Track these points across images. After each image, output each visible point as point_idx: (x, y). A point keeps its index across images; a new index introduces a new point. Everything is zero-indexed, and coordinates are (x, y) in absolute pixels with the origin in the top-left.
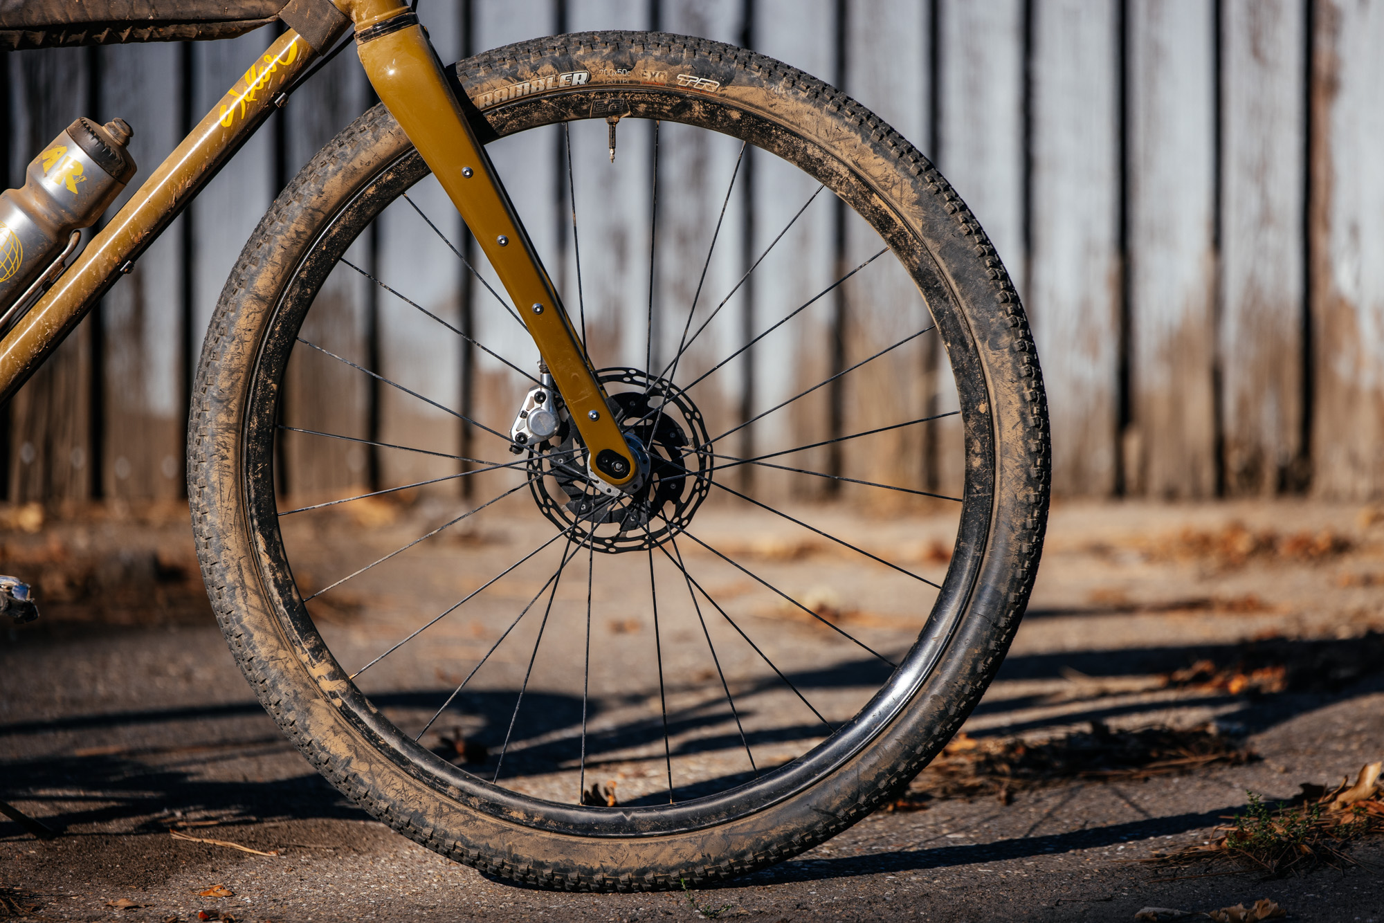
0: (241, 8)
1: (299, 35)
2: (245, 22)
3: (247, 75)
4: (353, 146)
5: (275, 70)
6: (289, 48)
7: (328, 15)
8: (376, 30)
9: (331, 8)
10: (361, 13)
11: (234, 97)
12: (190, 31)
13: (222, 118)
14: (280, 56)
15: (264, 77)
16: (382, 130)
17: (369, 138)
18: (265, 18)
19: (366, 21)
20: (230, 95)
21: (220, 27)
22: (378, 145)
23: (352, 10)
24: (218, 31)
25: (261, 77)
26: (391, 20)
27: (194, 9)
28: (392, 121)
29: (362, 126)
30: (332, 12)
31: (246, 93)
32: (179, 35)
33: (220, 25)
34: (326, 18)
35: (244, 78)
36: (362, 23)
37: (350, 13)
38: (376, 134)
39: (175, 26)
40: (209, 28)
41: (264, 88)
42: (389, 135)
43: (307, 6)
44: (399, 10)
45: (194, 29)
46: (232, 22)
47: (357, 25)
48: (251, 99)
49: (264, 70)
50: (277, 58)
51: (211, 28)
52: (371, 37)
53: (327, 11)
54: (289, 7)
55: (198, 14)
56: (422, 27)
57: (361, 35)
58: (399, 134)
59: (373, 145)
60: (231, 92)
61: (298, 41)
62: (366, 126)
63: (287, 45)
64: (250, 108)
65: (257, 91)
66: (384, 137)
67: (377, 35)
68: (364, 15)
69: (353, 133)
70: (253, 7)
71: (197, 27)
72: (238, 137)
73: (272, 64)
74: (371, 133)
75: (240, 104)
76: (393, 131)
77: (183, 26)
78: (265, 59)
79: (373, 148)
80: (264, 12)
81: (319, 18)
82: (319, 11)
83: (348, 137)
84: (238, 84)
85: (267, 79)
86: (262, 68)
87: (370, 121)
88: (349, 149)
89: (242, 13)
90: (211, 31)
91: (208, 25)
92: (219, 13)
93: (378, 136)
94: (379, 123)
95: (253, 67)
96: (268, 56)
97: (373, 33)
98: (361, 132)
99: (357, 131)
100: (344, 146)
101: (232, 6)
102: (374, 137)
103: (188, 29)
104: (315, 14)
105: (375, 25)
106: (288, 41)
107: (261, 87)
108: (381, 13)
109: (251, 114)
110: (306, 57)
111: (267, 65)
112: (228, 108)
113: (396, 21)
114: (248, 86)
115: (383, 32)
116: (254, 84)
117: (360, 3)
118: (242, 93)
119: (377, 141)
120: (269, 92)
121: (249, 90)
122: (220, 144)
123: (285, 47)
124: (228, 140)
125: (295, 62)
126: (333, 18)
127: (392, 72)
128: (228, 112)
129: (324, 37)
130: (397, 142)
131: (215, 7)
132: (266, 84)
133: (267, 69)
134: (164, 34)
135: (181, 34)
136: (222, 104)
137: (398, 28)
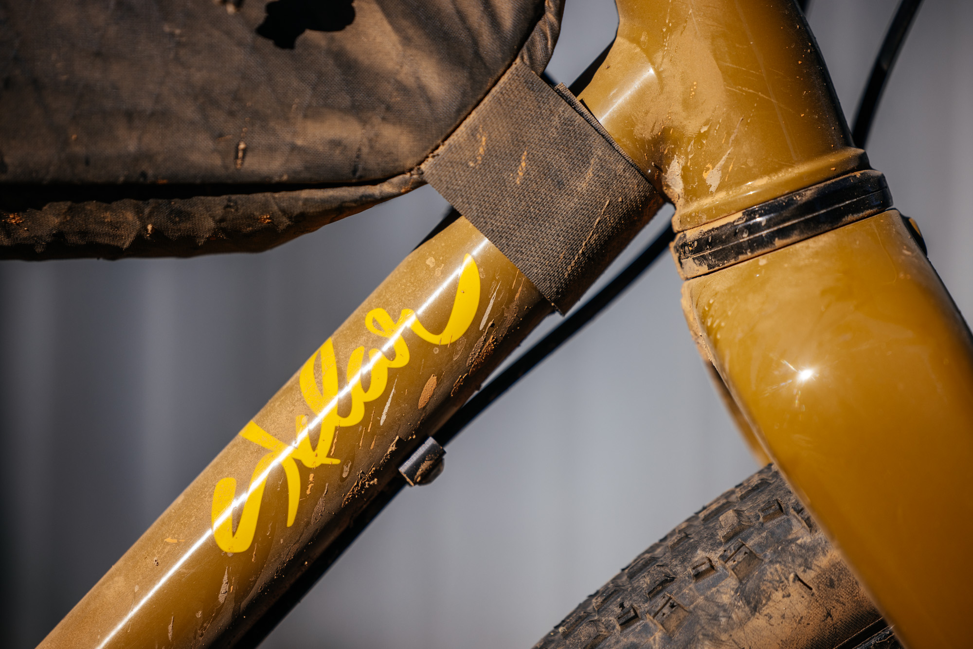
0: (294, 148)
1: (486, 241)
2: (305, 194)
3: (305, 374)
4: (672, 624)
5: (403, 359)
6: (454, 286)
7: (589, 174)
8: (758, 227)
9: (599, 150)
10: (703, 169)
11: (261, 452)
12: (115, 225)
13: (222, 519)
14: (421, 311)
15: (366, 384)
16: (772, 571)
17: (725, 599)
18: (375, 182)
19: (721, 197)
20: (245, 441)
21: (219, 211)
22: (759, 621)
23: (668, 159)
24: (210, 224)
25: (354, 381)
26: (809, 194)
27: (132, 146)
28: (806, 539)
29: (700, 555)
30: (602, 161)
31: (303, 435)
32: (73, 239)
33: (218, 204)
34: (582, 186)
35: (296, 387)
36: (706, 202)
37: (660, 168)
38: (750, 585)
39: (64, 206)
40: (179, 213)
41: (364, 422)
42: (795, 589)
43: (518, 143)
44: (831, 160)
45: (130, 216)
46: (259, 197)
47: (682, 209)
48: (319, 458)
49: (366, 359)
50: (410, 321)
51: (185, 216)
52: (739, 250)
53: (586, 162)
54: (459, 147)
55: (145, 167)
56: (906, 220)
57: (702, 244)
58: (832, 584)
59: (742, 624)
60: (252, 432)
61: (483, 263)
62: (715, 557)
63: (445, 274)
64: (318, 490)
65: (341, 433)
66: (778, 595)
67: (759, 245)
68: (712, 177)
69: (669, 580)
70: (336, 143)
71: (139, 212)
72: (272, 586)
73: (394, 339)
74: (731, 582)
75: (280, 474)
76: (809, 577)
77: (91, 206)
78: (368, 323)
79: (738, 634)
80: (372, 162)
81: (560, 184)
82: (559, 160)
83: (653, 593)
84: (277, 408)
85: (376, 391)
86: (358, 353)
87: (728, 539)
88: (658, 635)
89: (297, 164)
90: (186, 226)
91: (177, 203)
92: (217, 161)
93: (758, 591)
94: (762, 546)
95: (327, 350)
96: (380, 314)
97: (745, 237)
98: (698, 576)
99: (683, 572)
100: (637, 626)
101: (261, 139)
102: (742, 592)
103: (108, 217)
104: (546, 171)
105: (750, 214)
106: (448, 262)
107: (356, 416)
108: (776, 170)
109: (321, 508)
110: (510, 317)
111: (379, 342)
112: (243, 486)
113: (825, 198)
114: (311, 415)
115: (783, 233)
116: (333, 404)
117: (700, 136)
118: (288, 437)
119: (755, 609)
120: (383, 434)
121: (312, 425)
122: (213, 611)
123: (437, 283)
124: (238, 596)
125: (472, 332)
126: (606, 186)
127: (806, 375)
128: (244, 497)
129: (573, 251)
130: (820, 613)
131: (205, 142)
132: (373, 408)
133: (377, 356)
134: (23, 233)
135: (83, 233)
136: (220, 474)
137: (833, 221)
